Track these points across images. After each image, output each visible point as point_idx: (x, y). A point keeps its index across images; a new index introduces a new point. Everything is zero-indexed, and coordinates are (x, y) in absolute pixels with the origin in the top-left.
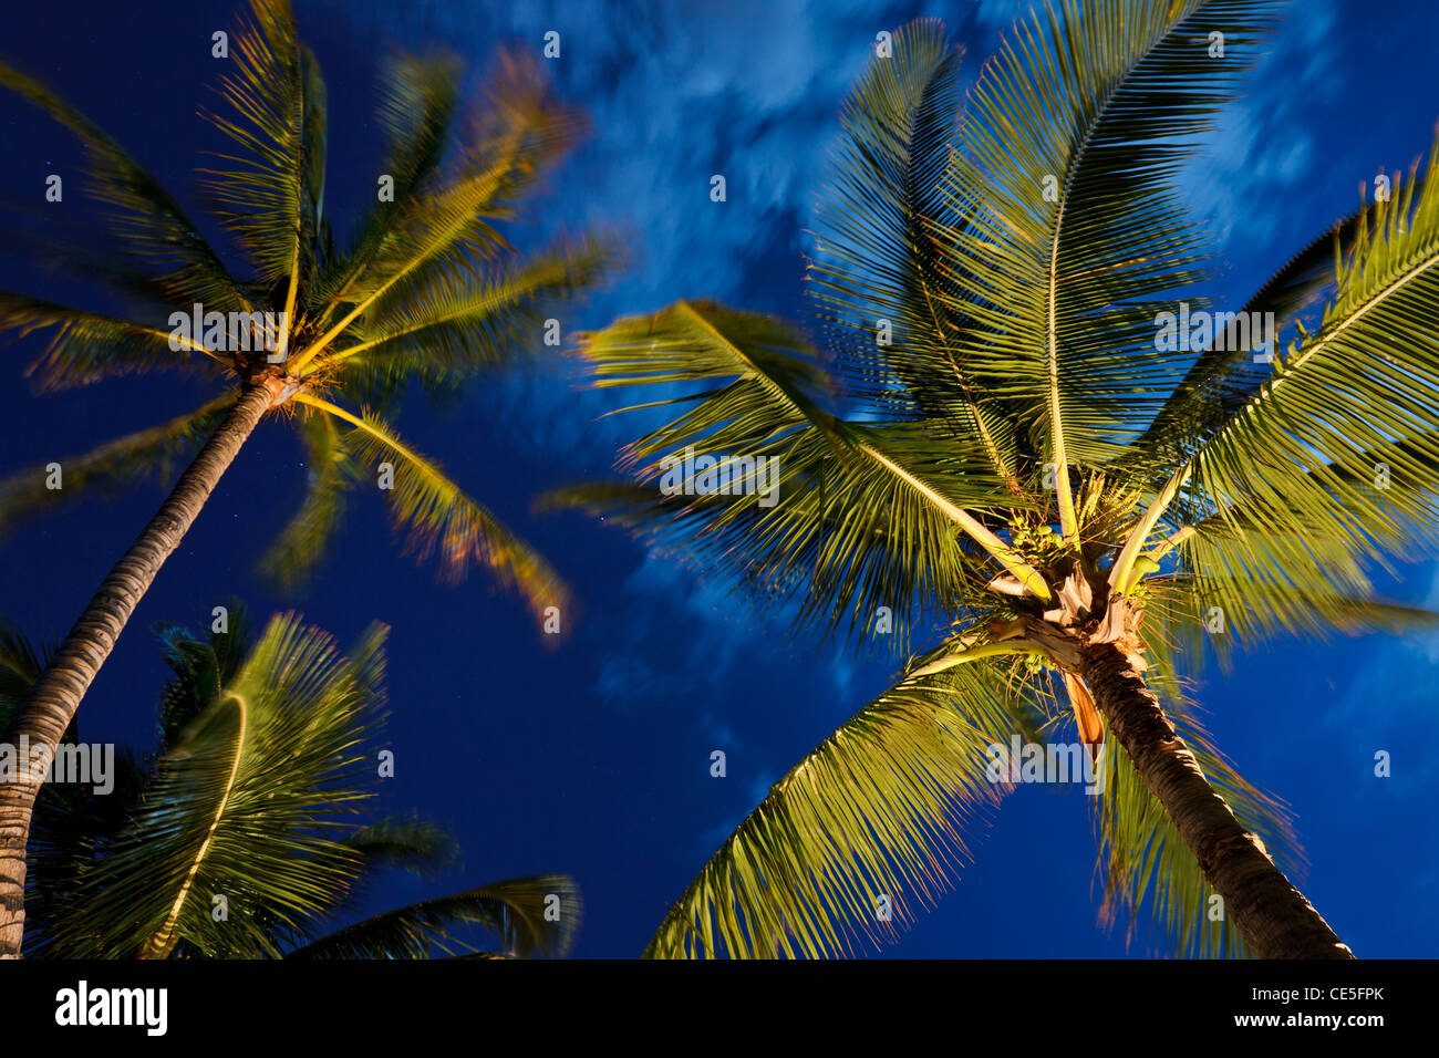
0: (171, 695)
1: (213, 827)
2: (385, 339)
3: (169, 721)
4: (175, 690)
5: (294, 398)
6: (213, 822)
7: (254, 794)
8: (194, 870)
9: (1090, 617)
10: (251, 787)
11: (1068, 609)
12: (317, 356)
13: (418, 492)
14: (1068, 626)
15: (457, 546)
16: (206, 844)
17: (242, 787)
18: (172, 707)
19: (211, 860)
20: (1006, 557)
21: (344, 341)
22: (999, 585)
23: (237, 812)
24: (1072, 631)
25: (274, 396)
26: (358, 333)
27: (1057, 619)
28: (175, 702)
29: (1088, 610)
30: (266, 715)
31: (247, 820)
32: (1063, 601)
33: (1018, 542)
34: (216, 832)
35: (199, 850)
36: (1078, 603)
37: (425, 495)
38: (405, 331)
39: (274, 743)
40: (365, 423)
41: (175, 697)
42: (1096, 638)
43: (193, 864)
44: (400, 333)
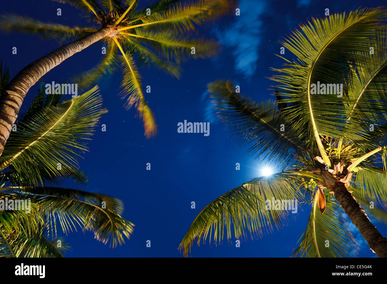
0: (38, 98)
1: (39, 138)
2: (143, 37)
3: (35, 105)
4: (40, 98)
5: (113, 38)
6: (40, 136)
7: (56, 135)
8: (27, 148)
9: (341, 175)
10: (56, 132)
11: (336, 170)
12: (124, 31)
13: (129, 81)
14: (334, 175)
15: (132, 100)
16: (35, 142)
17: (53, 130)
18: (37, 102)
19: (33, 147)
20: (323, 152)
21: (133, 31)
22: (318, 158)
23: (48, 137)
24: (335, 176)
25: (111, 34)
26: (137, 31)
27: (331, 172)
28: (38, 101)
29: (341, 173)
30: (73, 113)
31: (50, 141)
32: (335, 168)
33: (327, 149)
34: (39, 140)
35: (32, 142)
36: (339, 170)
37: (131, 83)
38: (148, 39)
39: (70, 123)
40: (125, 56)
41: (39, 100)
42: (341, 180)
43: (28, 146)
44: (147, 38)
